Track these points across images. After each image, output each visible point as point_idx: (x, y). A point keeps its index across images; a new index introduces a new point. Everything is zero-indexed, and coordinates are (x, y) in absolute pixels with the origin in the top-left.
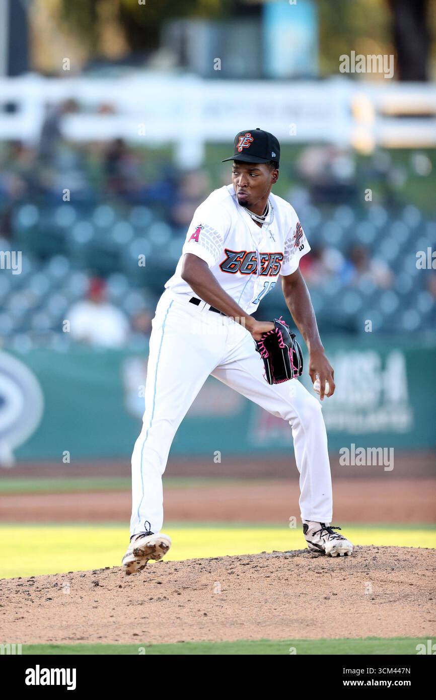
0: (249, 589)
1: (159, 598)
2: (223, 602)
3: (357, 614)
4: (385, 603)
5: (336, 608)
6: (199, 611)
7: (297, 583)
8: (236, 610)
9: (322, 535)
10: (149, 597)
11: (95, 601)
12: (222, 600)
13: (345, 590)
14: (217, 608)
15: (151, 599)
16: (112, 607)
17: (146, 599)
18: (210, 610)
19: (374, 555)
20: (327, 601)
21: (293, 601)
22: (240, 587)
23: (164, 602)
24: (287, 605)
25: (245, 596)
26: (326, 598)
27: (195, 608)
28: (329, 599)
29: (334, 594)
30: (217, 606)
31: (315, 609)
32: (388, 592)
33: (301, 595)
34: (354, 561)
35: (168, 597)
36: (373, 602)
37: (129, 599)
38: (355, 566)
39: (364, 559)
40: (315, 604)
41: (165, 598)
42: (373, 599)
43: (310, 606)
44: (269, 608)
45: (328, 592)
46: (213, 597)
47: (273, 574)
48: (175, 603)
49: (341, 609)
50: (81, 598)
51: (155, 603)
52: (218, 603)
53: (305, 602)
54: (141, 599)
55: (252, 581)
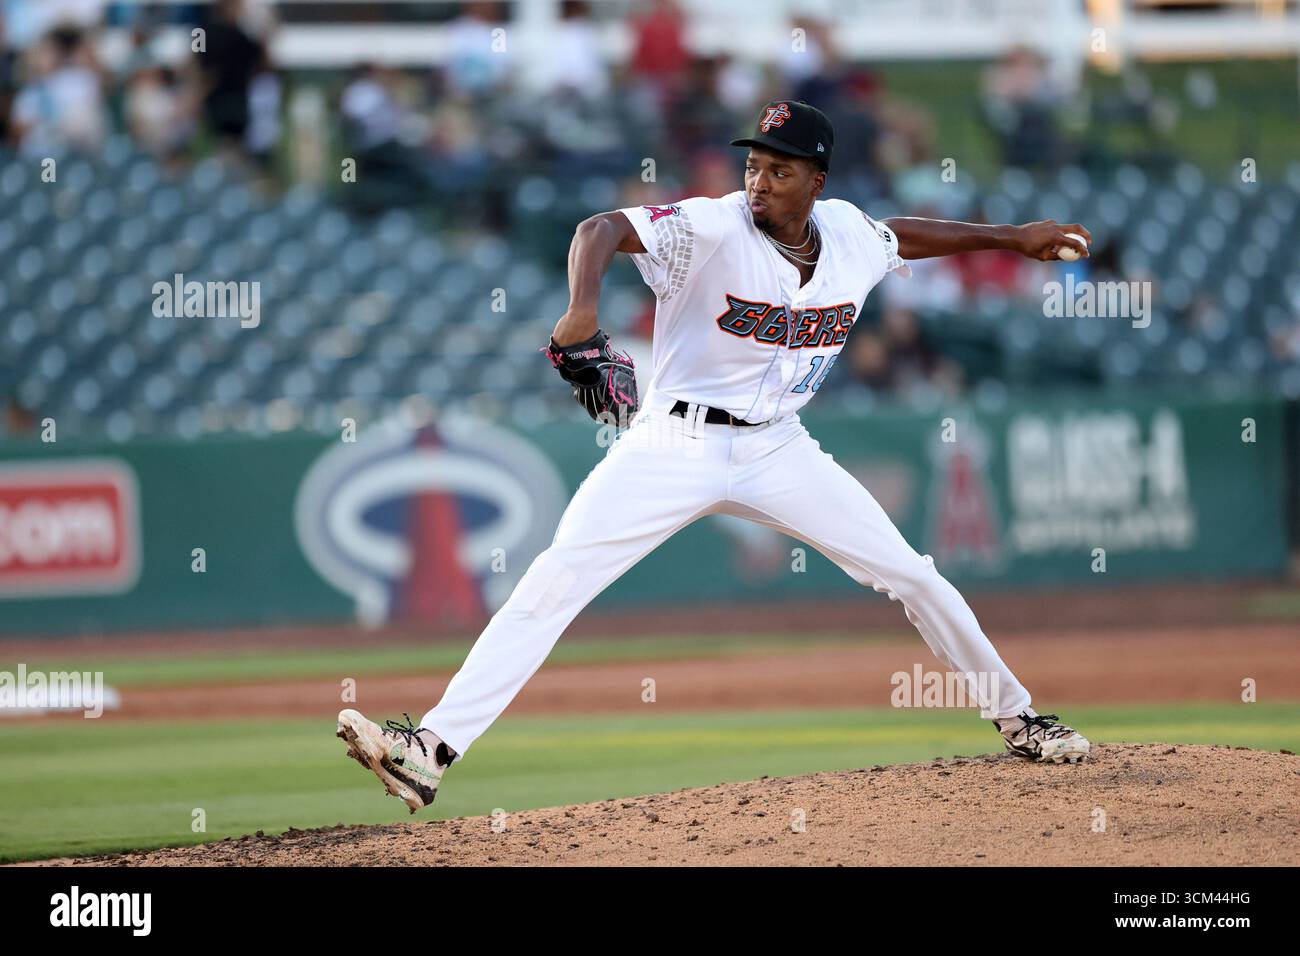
0: (914, 822)
1: (760, 840)
2: (870, 845)
3: (1099, 859)
4: (1145, 840)
5: (1062, 851)
6: (829, 860)
7: (995, 809)
8: (893, 859)
9: (1031, 733)
10: (744, 839)
11: (653, 848)
12: (868, 841)
13: (1078, 819)
14: (861, 855)
15: (748, 842)
16: (682, 858)
17: (739, 843)
18: (847, 858)
19: (1126, 760)
20: (1047, 839)
21: (988, 840)
22: (899, 819)
23: (768, 846)
24: (980, 847)
25: (907, 833)
26: (1044, 834)
27: (823, 856)
28: (1050, 835)
29: (1058, 828)
30: (860, 851)
31: (1027, 853)
32: (1151, 821)
33: (1003, 830)
34: (1093, 770)
35: (775, 838)
36: (1126, 839)
37: (710, 843)
38: (1095, 779)
39: (1109, 766)
40: (1025, 845)
41: (771, 839)
42: (1125, 834)
43: (1017, 848)
44: (948, 852)
45: (1048, 823)
46: (852, 837)
47: (953, 797)
48: (789, 848)
49: (1071, 853)
50: (629, 843)
51: (754, 850)
52: (862, 846)
53: (1009, 842)
54: (732, 842)
55: (919, 808)
